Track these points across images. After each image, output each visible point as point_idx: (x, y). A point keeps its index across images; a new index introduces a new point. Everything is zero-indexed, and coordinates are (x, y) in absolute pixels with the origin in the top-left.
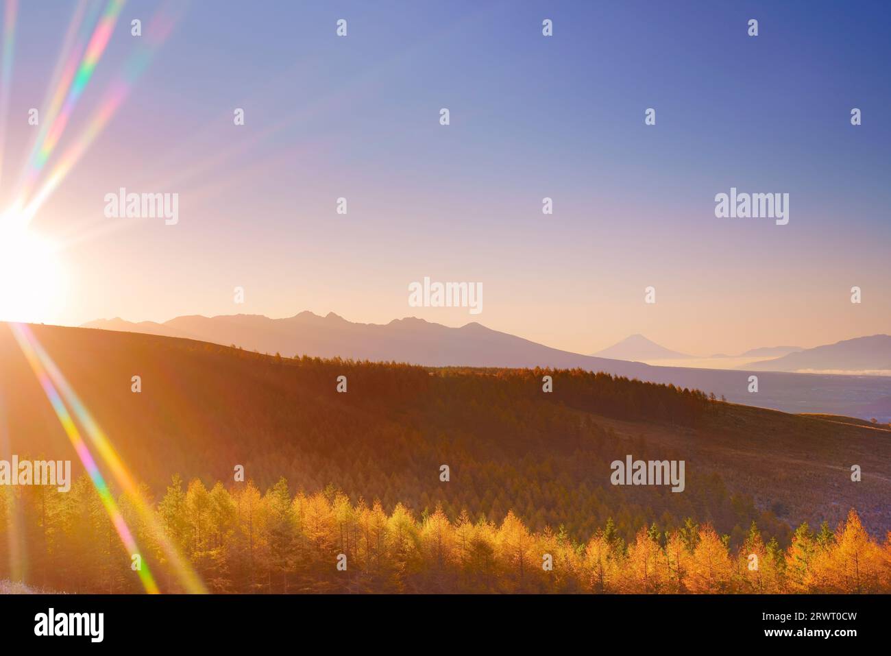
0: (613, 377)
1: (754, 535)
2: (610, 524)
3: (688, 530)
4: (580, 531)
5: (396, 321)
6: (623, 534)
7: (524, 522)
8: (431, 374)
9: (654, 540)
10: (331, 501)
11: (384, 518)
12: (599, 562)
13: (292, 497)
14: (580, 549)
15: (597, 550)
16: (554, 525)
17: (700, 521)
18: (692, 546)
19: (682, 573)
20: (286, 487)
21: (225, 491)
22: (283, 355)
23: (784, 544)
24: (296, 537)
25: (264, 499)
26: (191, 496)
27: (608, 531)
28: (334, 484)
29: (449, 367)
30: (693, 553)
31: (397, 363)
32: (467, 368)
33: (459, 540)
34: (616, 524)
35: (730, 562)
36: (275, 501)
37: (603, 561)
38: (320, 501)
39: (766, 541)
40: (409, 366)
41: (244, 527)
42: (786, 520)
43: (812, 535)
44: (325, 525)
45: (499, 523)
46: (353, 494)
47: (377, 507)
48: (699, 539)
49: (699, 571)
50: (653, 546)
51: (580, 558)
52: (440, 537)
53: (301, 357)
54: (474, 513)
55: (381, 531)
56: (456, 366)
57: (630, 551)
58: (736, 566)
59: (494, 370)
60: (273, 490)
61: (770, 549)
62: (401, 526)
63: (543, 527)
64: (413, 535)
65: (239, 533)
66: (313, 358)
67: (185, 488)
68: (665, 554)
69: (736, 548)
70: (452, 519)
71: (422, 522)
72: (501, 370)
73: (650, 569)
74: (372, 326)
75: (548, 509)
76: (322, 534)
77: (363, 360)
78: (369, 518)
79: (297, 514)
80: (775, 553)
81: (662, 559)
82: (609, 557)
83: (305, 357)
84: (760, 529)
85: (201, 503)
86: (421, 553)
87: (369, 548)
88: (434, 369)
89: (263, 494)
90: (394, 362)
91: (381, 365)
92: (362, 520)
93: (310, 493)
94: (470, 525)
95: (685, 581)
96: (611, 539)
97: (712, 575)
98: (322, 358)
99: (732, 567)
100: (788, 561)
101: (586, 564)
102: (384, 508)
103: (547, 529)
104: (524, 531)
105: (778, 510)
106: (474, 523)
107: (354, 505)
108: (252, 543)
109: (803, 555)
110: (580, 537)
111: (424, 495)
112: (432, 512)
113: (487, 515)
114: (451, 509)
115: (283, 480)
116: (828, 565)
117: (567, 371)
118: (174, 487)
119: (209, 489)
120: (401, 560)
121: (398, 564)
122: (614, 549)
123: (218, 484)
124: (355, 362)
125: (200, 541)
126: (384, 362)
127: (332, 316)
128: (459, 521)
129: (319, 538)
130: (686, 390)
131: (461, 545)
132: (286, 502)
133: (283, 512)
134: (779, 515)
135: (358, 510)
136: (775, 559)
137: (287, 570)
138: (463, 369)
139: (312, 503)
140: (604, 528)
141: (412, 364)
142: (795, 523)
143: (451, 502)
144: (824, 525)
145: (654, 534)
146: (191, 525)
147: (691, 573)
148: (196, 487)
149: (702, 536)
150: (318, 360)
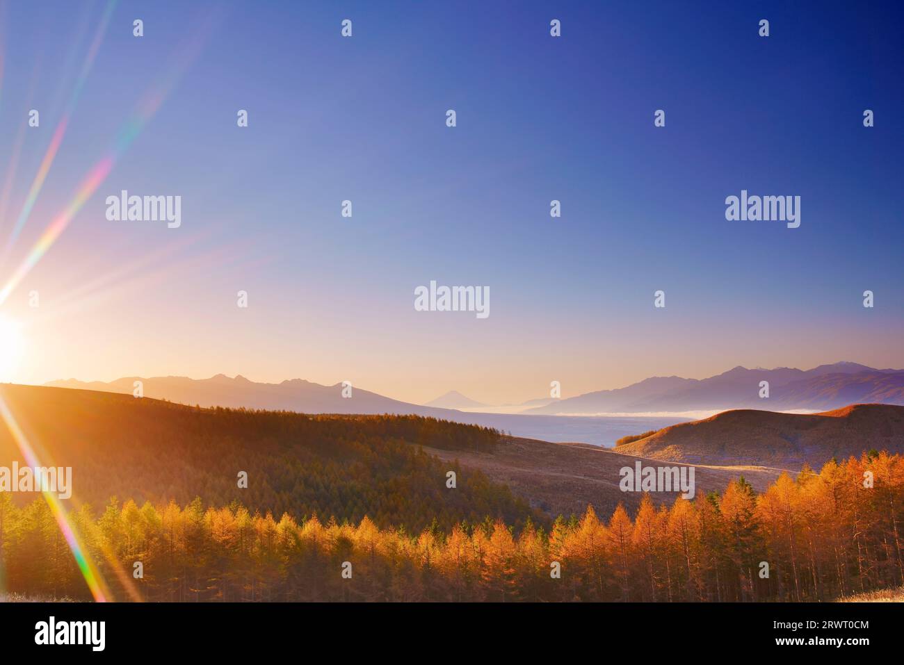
0: (438, 420)
1: (529, 525)
2: (434, 521)
3: (487, 524)
4: (414, 527)
5: (286, 382)
6: (444, 529)
7: (375, 523)
8: (311, 419)
9: (464, 531)
10: (234, 513)
11: (274, 524)
12: (427, 549)
13: (205, 511)
14: (413, 542)
15: (426, 540)
16: (396, 525)
17: (495, 517)
18: (489, 534)
19: (482, 554)
20: (200, 503)
21: (152, 508)
22: (202, 406)
23: (548, 530)
24: (207, 540)
25: (183, 513)
26: (125, 512)
27: (433, 526)
28: (237, 500)
29: (324, 414)
30: (489, 539)
31: (286, 411)
32: (336, 414)
33: (328, 538)
34: (439, 522)
35: (513, 544)
36: (192, 514)
37: (430, 548)
38: (226, 513)
39: (537, 529)
40: (295, 414)
41: (167, 535)
42: (549, 514)
43: (565, 523)
44: (229, 531)
45: (357, 525)
46: (251, 507)
47: (269, 516)
48: (494, 529)
49: (493, 552)
50: (463, 536)
51: (414, 546)
52: (314, 536)
53: (215, 408)
54: (340, 518)
55: (272, 533)
56: (328, 413)
57: (448, 540)
58: (517, 547)
59: (356, 416)
60: (190, 506)
61: (539, 534)
62: (287, 529)
63: (388, 526)
64: (295, 535)
65: (162, 539)
66: (224, 408)
67: (121, 506)
68: (471, 541)
69: (517, 535)
70: (324, 523)
71: (302, 526)
72: (360, 416)
73: (461, 552)
74: (269, 385)
75: (392, 514)
76: (227, 537)
77: (261, 410)
78: (263, 524)
79: (208, 523)
80: (542, 536)
81: (469, 544)
82: (433, 545)
83: (218, 408)
84: (533, 520)
85: (134, 518)
86: (301, 548)
87: (262, 547)
88: (313, 416)
89: (182, 510)
90: (284, 411)
91: (274, 413)
92: (258, 526)
93: (219, 507)
94: (337, 527)
95: (485, 559)
96: (435, 532)
97: (502, 554)
98: (231, 408)
99: (515, 547)
100: (550, 541)
101: (418, 551)
102: (274, 517)
103: (391, 527)
104: (375, 529)
105: (544, 507)
106: (339, 525)
107: (252, 515)
108: (173, 546)
109: (560, 537)
110: (414, 532)
111: (304, 506)
112: (309, 518)
113: (348, 519)
114: (323, 515)
115: (198, 499)
116: (575, 543)
117: (406, 416)
118: (112, 506)
119: (140, 506)
120: (286, 554)
121: (283, 558)
122: (437, 539)
123: (147, 503)
124: (256, 411)
125: (131, 547)
126: (277, 411)
127: (239, 377)
128: (329, 524)
129: (224, 541)
130: (486, 428)
131: (329, 541)
132: (200, 514)
133: (197, 522)
134: (545, 510)
135: (254, 519)
136: (542, 540)
137: (198, 566)
138: (334, 415)
139: (220, 514)
140: (430, 525)
141: (297, 412)
142: (554, 515)
143: (323, 510)
144: (573, 516)
145: (464, 528)
146: (124, 535)
147: (488, 553)
148: (130, 505)
149: (496, 527)
150: (228, 410)
